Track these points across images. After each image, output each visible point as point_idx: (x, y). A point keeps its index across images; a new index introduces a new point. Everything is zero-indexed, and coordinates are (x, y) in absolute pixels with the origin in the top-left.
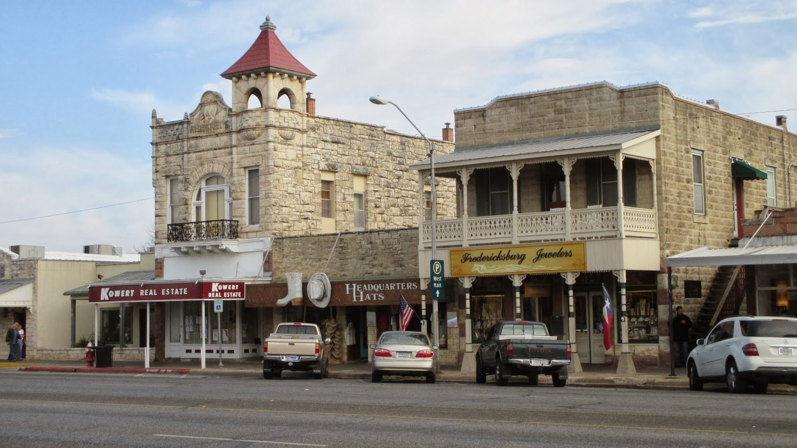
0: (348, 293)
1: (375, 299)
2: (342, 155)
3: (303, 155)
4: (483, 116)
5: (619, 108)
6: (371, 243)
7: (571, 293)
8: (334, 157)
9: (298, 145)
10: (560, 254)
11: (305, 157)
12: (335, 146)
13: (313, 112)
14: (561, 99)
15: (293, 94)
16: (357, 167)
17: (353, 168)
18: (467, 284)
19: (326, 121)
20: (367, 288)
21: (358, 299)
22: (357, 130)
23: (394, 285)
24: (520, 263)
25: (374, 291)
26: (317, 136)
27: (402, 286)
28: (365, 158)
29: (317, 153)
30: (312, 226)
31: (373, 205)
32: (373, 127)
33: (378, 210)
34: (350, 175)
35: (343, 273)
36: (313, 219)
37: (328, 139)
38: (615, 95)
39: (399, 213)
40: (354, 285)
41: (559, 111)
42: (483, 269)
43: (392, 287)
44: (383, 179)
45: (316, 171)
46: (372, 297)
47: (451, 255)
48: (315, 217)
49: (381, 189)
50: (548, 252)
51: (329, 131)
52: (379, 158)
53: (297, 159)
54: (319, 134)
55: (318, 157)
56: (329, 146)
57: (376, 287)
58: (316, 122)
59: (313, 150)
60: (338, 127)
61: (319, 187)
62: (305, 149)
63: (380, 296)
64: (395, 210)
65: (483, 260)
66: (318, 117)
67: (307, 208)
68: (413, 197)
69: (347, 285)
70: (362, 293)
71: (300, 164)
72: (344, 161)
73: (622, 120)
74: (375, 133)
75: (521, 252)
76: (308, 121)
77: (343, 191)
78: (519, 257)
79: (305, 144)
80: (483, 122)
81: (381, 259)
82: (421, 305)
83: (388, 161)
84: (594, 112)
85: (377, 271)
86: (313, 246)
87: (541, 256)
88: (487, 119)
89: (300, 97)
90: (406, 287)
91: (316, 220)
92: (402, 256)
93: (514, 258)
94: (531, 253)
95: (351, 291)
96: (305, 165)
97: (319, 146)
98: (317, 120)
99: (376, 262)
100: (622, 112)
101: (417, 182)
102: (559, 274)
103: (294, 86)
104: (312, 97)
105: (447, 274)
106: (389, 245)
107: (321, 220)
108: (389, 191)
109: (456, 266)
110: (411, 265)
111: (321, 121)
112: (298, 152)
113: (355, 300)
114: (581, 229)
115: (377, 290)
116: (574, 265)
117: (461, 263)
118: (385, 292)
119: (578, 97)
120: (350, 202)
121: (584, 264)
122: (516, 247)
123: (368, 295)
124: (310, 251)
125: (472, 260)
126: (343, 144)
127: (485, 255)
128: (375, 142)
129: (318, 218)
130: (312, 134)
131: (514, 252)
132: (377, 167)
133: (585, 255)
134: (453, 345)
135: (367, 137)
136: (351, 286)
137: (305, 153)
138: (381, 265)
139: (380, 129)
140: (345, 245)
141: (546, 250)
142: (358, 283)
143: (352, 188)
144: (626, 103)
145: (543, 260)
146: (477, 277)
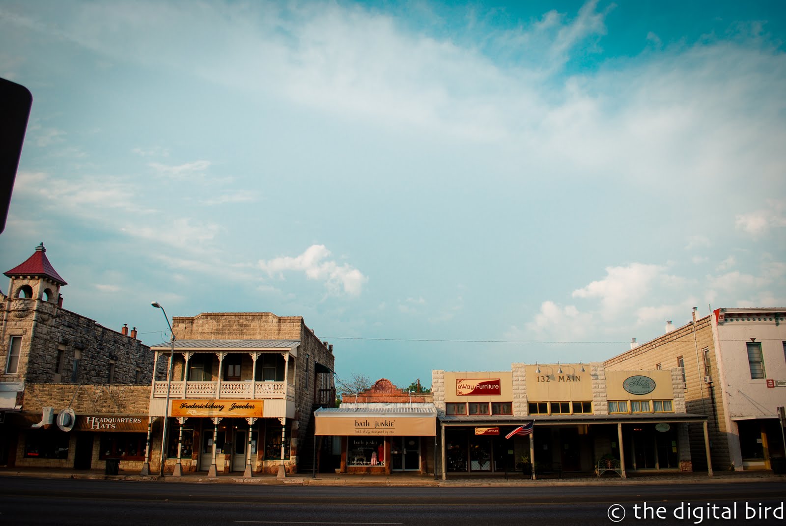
0: (88, 423)
1: (108, 428)
2: (72, 335)
3: (51, 332)
4: (192, 323)
5: (278, 328)
6: (103, 392)
7: (251, 429)
8: (68, 336)
9: (49, 326)
10: (247, 407)
11: (52, 333)
12: (68, 329)
13: (61, 306)
14: (243, 319)
15: (52, 293)
16: (79, 343)
17: (76, 344)
18: (181, 421)
19: (66, 313)
20: (103, 421)
21: (95, 427)
22: (81, 321)
23: (124, 419)
24: (220, 410)
25: (108, 423)
26: (60, 321)
27: (130, 420)
28: (83, 339)
29: (59, 332)
30: (49, 378)
31: (83, 368)
32: (90, 321)
33: (85, 372)
34: (74, 348)
35: (79, 410)
36: (50, 374)
37: (66, 324)
38: (275, 320)
39: (95, 375)
40: (94, 418)
41: (241, 325)
42: (194, 413)
43: (122, 420)
44: (90, 353)
45: (56, 343)
46: (106, 427)
47: (173, 403)
48: (51, 372)
49: (88, 359)
50: (239, 405)
51: (67, 319)
52: (90, 340)
53: (48, 333)
54: (62, 320)
55: (59, 335)
56: (66, 329)
57: (110, 420)
58: (61, 312)
59: (57, 330)
60: (72, 318)
61: (56, 354)
62: (53, 328)
63: (112, 426)
64: (93, 373)
65: (195, 407)
66: (63, 310)
67: (48, 366)
68: (104, 366)
69: (88, 418)
70: (98, 423)
71: (49, 337)
72: (72, 339)
73: (279, 334)
74: (90, 324)
75: (221, 404)
76: (57, 311)
77: (69, 357)
78: (220, 407)
79: (53, 325)
80: (191, 326)
81: (109, 402)
82: (147, 433)
83: (94, 342)
84: (263, 328)
85: (105, 410)
86: (58, 391)
87: (234, 407)
88: (194, 325)
89: (55, 296)
90: (133, 421)
91: (52, 374)
92: (125, 401)
93: (216, 408)
94: (228, 405)
95: (90, 422)
96: (52, 338)
97: (60, 328)
98: (62, 311)
99: (105, 404)
100: (280, 330)
101: (107, 357)
102: (244, 418)
103: (53, 288)
104: (61, 296)
105: (170, 415)
106: (116, 394)
107: (54, 375)
108: (93, 361)
109: (176, 410)
110: (131, 408)
111: (64, 312)
112: (49, 330)
113: (93, 428)
114: (264, 393)
115: (111, 422)
116: (255, 413)
117: (180, 409)
118: (116, 424)
119: (253, 319)
120: (72, 365)
121: (262, 413)
122: (217, 401)
123: (103, 425)
124: (55, 394)
125: (187, 407)
126: (73, 328)
127: (197, 404)
128: (90, 330)
129: (53, 373)
130: (58, 320)
131: (216, 404)
132: (88, 345)
133: (262, 408)
134: (155, 459)
135: (86, 326)
136: (91, 419)
137: (53, 331)
138: (109, 406)
139: (93, 322)
140: (83, 392)
141: (238, 404)
142: (96, 417)
143: (74, 356)
144: (282, 326)
145: (236, 409)
146: (189, 418)
